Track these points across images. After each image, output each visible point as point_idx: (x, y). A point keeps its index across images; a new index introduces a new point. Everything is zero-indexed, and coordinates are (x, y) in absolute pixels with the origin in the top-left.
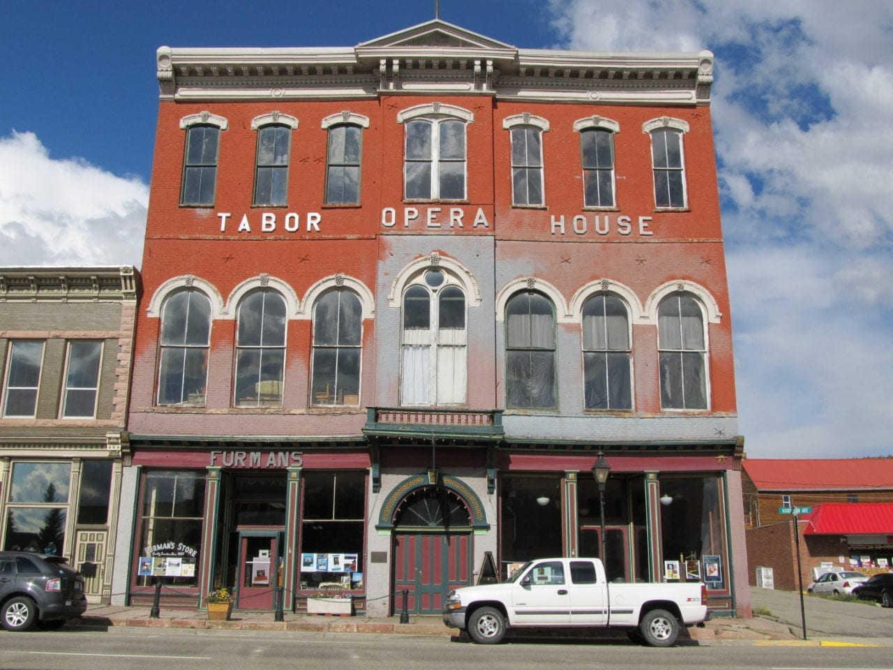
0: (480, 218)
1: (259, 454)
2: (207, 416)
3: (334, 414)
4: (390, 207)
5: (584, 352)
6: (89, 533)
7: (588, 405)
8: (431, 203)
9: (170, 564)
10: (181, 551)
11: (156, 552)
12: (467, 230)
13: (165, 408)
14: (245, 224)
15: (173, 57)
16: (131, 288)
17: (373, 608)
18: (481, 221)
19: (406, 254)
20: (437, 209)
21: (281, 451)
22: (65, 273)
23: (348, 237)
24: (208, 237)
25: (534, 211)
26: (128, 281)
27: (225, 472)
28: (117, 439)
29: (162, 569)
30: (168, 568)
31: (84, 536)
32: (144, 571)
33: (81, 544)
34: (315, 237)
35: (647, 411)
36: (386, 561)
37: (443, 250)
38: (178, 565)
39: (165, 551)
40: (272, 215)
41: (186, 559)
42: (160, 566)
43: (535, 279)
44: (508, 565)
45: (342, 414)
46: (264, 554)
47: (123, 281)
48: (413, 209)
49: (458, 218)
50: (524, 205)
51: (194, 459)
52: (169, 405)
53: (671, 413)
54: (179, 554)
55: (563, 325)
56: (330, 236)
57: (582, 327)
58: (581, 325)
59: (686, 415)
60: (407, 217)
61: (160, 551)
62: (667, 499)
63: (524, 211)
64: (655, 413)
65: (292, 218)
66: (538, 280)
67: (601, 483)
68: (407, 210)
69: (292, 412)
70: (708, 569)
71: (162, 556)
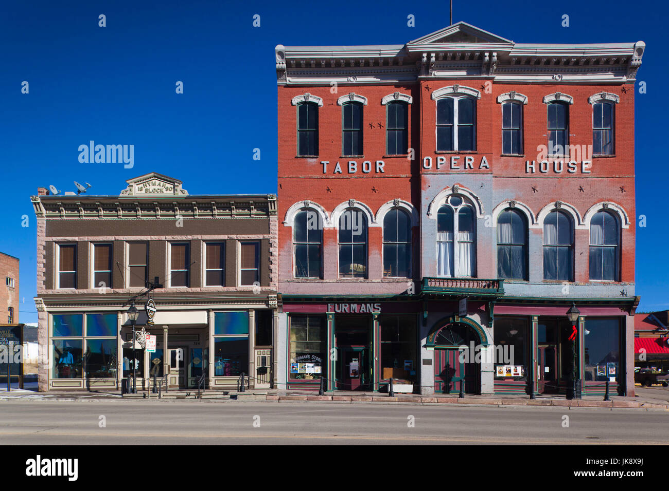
0: (485, 163)
1: (356, 305)
2: (325, 284)
3: (397, 282)
4: (429, 156)
5: (544, 246)
6: (262, 350)
7: (545, 277)
8: (454, 153)
9: (308, 367)
10: (313, 359)
11: (300, 360)
12: (476, 171)
13: (299, 280)
14: (339, 168)
15: (286, 53)
16: (275, 208)
17: (425, 390)
18: (485, 165)
19: (439, 186)
20: (458, 157)
21: (368, 303)
22: (234, 199)
23: (402, 176)
24: (316, 176)
25: (516, 158)
26: (273, 204)
27: (337, 316)
28: (275, 297)
29: (304, 369)
30: (307, 369)
31: (259, 353)
32: (294, 371)
33: (258, 357)
34: (382, 176)
35: (581, 281)
36: (431, 364)
37: (461, 184)
38: (313, 367)
39: (305, 359)
40: (354, 162)
41: (317, 364)
42: (302, 368)
43: (516, 201)
44: (497, 367)
45: (402, 282)
46: (355, 361)
47: (269, 204)
48: (443, 157)
49: (471, 163)
50: (510, 155)
51: (319, 309)
52: (301, 278)
53: (595, 282)
54: (313, 361)
55: (532, 229)
56: (391, 176)
57: (543, 231)
58: (543, 230)
59: (605, 284)
60: (439, 162)
61: (302, 360)
62: (588, 332)
63: (509, 158)
64: (586, 282)
65: (368, 164)
66: (518, 202)
67: (574, 321)
68: (439, 158)
69: (373, 281)
70: (610, 370)
71: (303, 363)
